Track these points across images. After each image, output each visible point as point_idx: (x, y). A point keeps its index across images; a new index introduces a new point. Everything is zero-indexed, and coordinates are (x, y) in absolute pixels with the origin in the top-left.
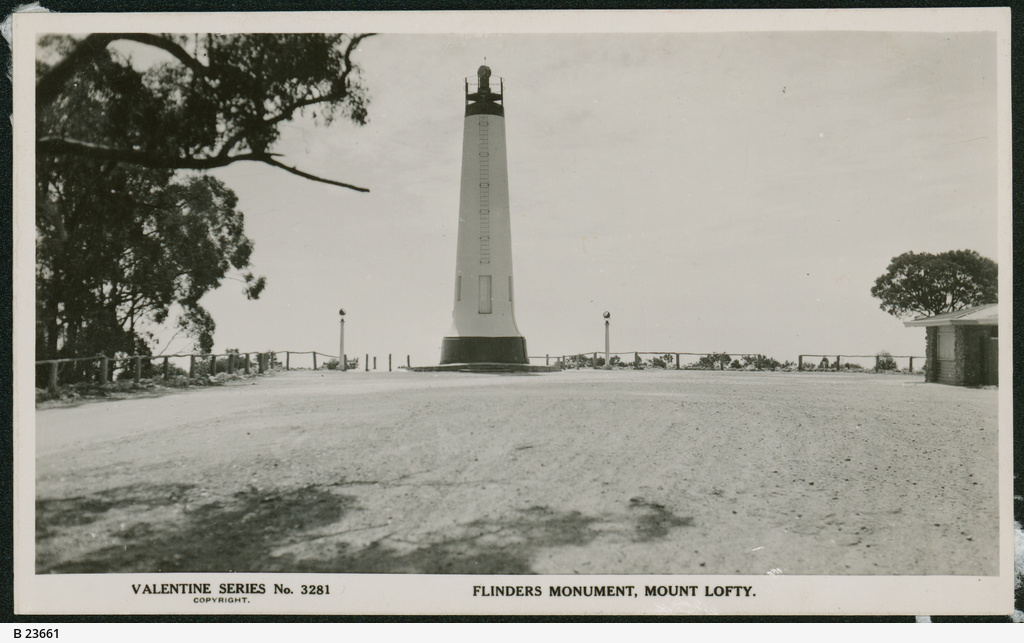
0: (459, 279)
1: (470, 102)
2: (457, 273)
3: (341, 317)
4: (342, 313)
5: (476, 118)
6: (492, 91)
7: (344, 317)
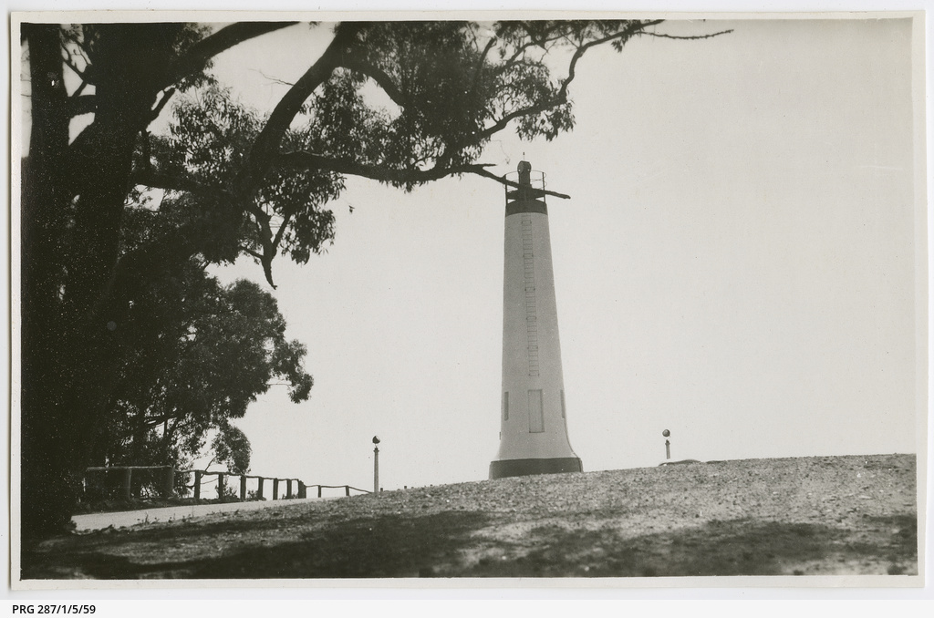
0: (506, 395)
1: (510, 201)
2: (503, 389)
3: (374, 445)
4: (376, 440)
5: (518, 216)
6: (534, 187)
7: (379, 445)
